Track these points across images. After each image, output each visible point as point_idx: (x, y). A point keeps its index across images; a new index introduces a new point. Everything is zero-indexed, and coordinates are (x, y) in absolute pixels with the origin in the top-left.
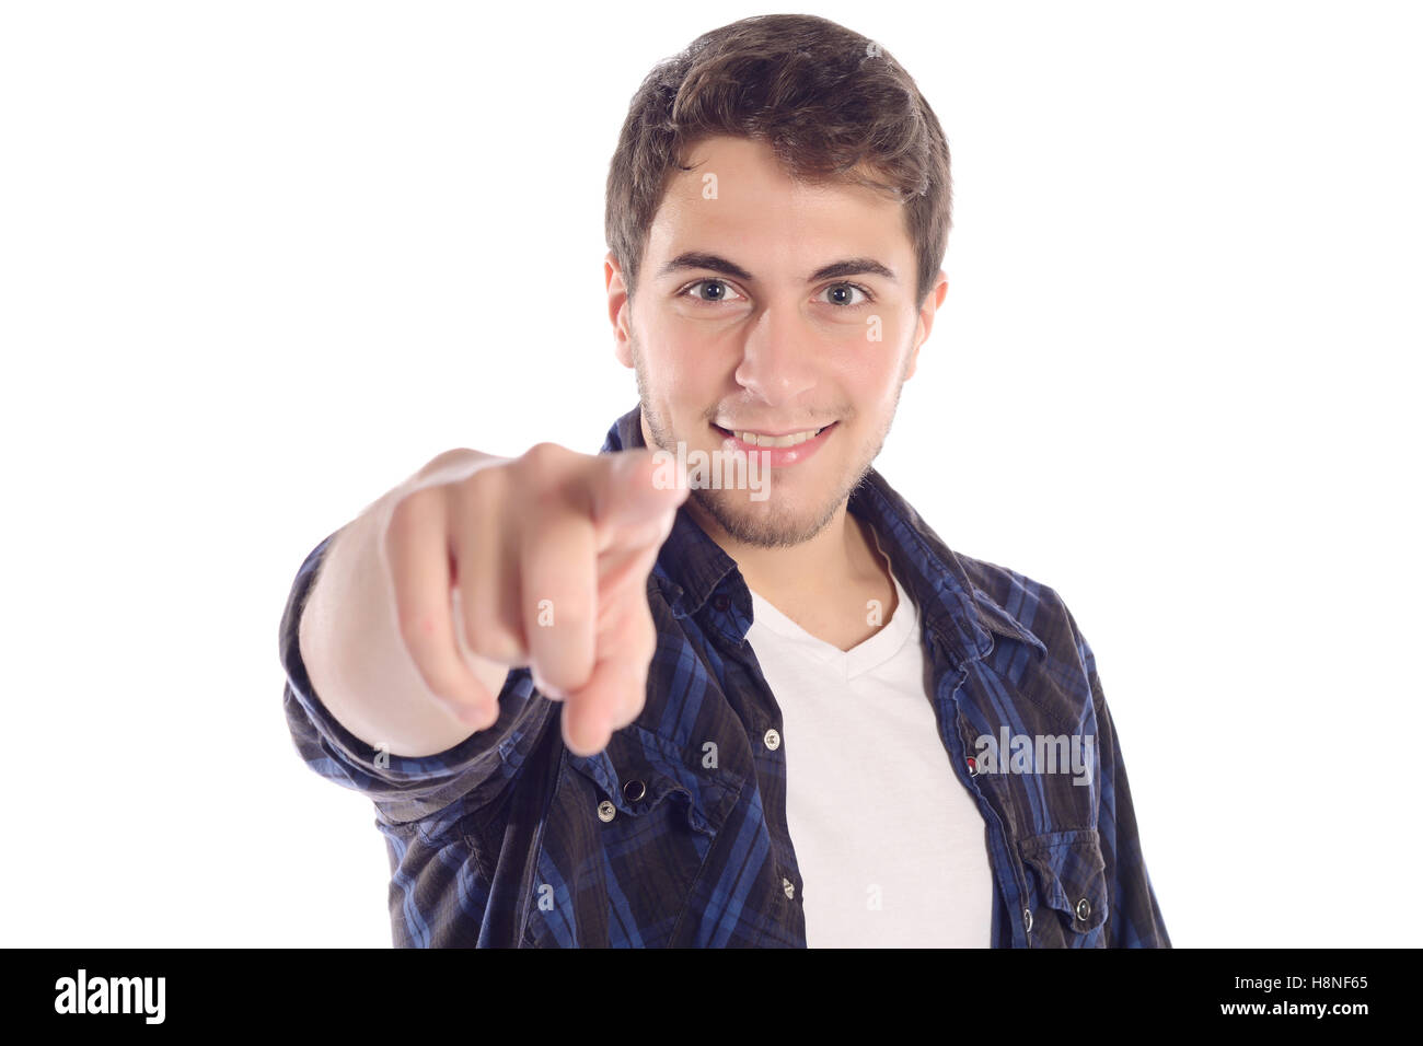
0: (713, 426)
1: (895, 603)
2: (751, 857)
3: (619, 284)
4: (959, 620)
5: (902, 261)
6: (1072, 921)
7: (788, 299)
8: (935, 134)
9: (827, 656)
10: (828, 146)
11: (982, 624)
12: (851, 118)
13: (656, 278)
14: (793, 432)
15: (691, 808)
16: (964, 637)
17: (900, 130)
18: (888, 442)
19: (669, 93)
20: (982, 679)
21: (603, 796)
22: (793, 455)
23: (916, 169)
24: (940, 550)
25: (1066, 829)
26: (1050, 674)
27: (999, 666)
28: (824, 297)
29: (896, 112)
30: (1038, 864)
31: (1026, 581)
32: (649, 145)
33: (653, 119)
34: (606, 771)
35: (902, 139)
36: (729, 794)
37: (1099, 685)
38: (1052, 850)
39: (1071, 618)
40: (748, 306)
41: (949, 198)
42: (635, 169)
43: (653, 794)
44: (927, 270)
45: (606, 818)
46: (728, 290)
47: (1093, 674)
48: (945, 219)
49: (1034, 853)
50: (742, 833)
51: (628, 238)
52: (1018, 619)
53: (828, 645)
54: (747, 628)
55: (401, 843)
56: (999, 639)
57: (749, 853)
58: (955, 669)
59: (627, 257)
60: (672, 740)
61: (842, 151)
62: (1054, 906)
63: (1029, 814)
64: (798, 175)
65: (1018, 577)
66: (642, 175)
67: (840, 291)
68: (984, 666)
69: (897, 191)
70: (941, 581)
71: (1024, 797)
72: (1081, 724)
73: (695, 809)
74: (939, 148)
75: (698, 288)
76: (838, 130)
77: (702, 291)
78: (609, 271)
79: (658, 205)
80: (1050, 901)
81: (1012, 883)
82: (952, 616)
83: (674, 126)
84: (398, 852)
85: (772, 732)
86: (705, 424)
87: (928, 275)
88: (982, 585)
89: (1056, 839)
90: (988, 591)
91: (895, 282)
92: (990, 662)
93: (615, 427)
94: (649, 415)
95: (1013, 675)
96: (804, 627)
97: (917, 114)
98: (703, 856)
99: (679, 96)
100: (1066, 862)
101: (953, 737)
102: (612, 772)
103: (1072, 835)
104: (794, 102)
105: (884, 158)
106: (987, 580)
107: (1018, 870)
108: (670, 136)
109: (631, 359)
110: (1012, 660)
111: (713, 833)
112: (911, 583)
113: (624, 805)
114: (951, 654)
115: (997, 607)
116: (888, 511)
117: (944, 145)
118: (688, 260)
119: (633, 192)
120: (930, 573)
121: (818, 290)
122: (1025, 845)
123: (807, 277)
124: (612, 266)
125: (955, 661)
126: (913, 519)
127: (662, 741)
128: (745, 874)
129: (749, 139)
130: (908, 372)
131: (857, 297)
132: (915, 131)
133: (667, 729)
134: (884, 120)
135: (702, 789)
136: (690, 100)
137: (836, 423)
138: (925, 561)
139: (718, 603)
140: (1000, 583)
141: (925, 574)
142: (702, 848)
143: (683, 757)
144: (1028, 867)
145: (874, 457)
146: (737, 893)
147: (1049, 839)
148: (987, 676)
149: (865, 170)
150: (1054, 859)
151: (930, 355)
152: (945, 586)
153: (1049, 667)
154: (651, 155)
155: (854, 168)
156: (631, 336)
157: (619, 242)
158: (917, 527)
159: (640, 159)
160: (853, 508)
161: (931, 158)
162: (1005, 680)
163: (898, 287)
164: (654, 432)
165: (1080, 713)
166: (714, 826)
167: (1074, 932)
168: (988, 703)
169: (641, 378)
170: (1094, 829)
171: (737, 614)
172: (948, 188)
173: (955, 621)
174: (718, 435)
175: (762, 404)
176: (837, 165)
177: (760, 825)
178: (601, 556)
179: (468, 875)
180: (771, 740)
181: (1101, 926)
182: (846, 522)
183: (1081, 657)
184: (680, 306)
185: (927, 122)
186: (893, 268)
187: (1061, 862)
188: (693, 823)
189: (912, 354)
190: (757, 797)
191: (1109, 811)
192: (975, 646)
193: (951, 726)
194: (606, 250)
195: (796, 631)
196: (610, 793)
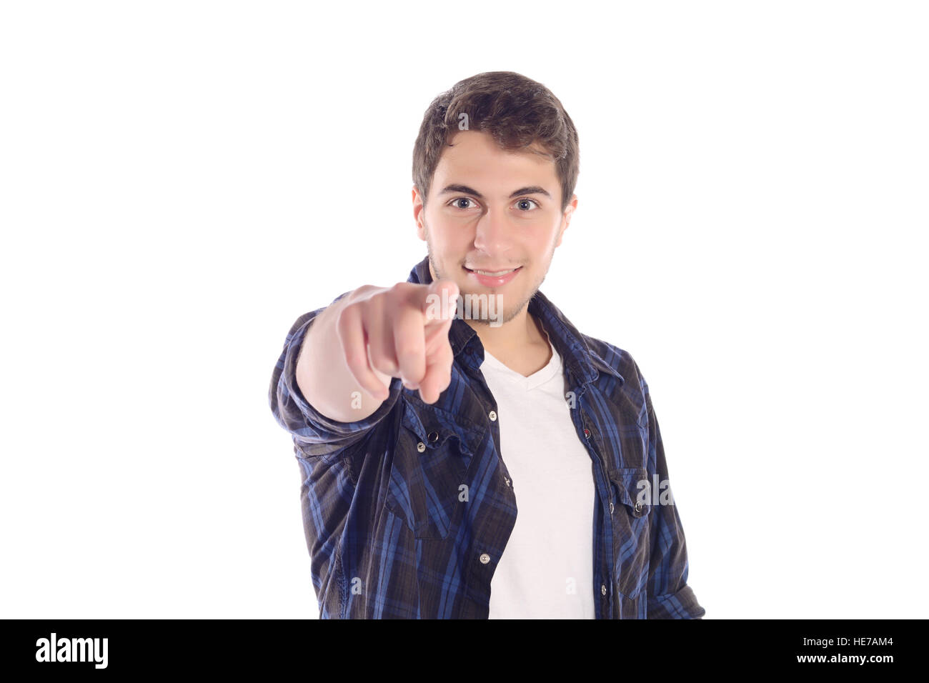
0: (464, 268)
1: (551, 355)
2: (490, 466)
3: (419, 200)
4: (582, 363)
5: (555, 189)
6: (632, 511)
7: (499, 206)
8: (571, 129)
9: (517, 379)
10: (518, 135)
11: (594, 367)
12: (529, 122)
13: (437, 197)
14: (502, 270)
15: (460, 444)
16: (585, 372)
17: (553, 127)
18: (547, 276)
19: (443, 109)
20: (592, 392)
21: (419, 440)
22: (502, 281)
23: (561, 146)
24: (573, 331)
25: (631, 468)
26: (626, 393)
27: (601, 388)
28: (516, 206)
29: (551, 118)
30: (618, 482)
31: (615, 348)
32: (434, 135)
33: (435, 122)
34: (420, 428)
35: (554, 131)
36: (478, 436)
37: (650, 400)
38: (624, 476)
39: (637, 366)
40: (480, 210)
41: (578, 159)
42: (427, 146)
43: (441, 438)
44: (567, 195)
45: (421, 450)
46: (471, 202)
47: (647, 395)
48: (575, 170)
49: (615, 477)
50: (485, 454)
51: (424, 180)
52: (611, 365)
53: (518, 374)
54: (481, 363)
55: (310, 466)
56: (602, 374)
57: (489, 463)
58: (580, 387)
59: (423, 187)
60: (450, 412)
61: (525, 137)
62: (624, 503)
63: (613, 458)
64: (504, 149)
65: (611, 346)
66: (430, 149)
67: (524, 203)
68: (594, 387)
69: (551, 156)
70: (573, 345)
71: (612, 451)
72: (640, 418)
73: (462, 444)
74: (573, 135)
75: (457, 202)
76: (523, 127)
77: (458, 203)
78: (414, 194)
79: (438, 163)
80: (622, 500)
81: (605, 490)
82: (579, 361)
83: (445, 126)
84: (307, 471)
85: (492, 413)
86: (460, 267)
87: (567, 196)
88: (593, 348)
89: (626, 471)
90: (597, 352)
91: (550, 198)
92: (596, 384)
93: (414, 269)
94: (433, 263)
95: (608, 392)
96: (507, 366)
97: (561, 119)
98: (468, 466)
99: (448, 111)
100: (631, 483)
101: (578, 420)
102: (423, 428)
103: (634, 470)
104: (502, 115)
105: (545, 140)
106: (596, 346)
107: (608, 485)
108: (443, 131)
109: (424, 236)
110: (607, 385)
111: (471, 455)
112: (559, 347)
113: (429, 444)
114: (578, 380)
115: (601, 359)
116: (547, 311)
117: (576, 135)
118: (452, 188)
119: (426, 156)
120: (568, 341)
121: (514, 202)
122: (611, 473)
123: (508, 195)
124: (416, 192)
125: (580, 383)
126: (559, 315)
127: (445, 413)
128: (487, 473)
129: (481, 132)
130: (557, 243)
131: (532, 206)
132: (560, 128)
133: (448, 407)
134: (546, 122)
135: (466, 435)
136: (453, 113)
137: (521, 267)
138: (565, 336)
139: (467, 350)
140: (602, 348)
141: (565, 341)
142: (467, 462)
143: (456, 420)
144: (612, 483)
145: (541, 284)
146: (483, 482)
147: (623, 471)
148: (595, 392)
149: (536, 146)
150: (625, 480)
151: (567, 235)
152: (575, 347)
153: (625, 389)
154: (434, 139)
155: (531, 145)
156: (424, 226)
157: (419, 180)
158: (562, 319)
159: (429, 141)
160: (530, 310)
161: (568, 140)
162: (603, 394)
163: (552, 200)
164: (436, 271)
165: (639, 412)
166: (472, 452)
167: (634, 517)
168: (595, 405)
169: (429, 245)
170: (645, 469)
171: (477, 356)
172: (577, 154)
173: (580, 364)
174: (466, 271)
175: (487, 257)
176: (522, 144)
177: (493, 450)
178: (426, 327)
179: (343, 479)
180: (492, 416)
181: (647, 515)
182: (527, 317)
183: (641, 386)
184: (449, 211)
185: (567, 123)
186: (550, 192)
187: (628, 483)
188: (461, 451)
189: (560, 234)
190: (491, 437)
191: (653, 462)
192: (589, 376)
193: (577, 414)
194: (413, 184)
195: (502, 367)
196: (422, 438)
